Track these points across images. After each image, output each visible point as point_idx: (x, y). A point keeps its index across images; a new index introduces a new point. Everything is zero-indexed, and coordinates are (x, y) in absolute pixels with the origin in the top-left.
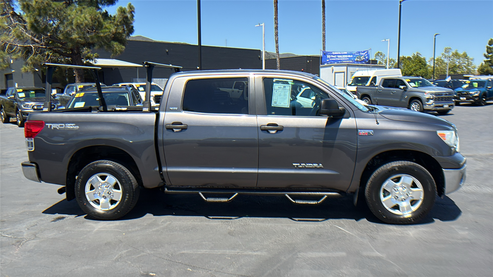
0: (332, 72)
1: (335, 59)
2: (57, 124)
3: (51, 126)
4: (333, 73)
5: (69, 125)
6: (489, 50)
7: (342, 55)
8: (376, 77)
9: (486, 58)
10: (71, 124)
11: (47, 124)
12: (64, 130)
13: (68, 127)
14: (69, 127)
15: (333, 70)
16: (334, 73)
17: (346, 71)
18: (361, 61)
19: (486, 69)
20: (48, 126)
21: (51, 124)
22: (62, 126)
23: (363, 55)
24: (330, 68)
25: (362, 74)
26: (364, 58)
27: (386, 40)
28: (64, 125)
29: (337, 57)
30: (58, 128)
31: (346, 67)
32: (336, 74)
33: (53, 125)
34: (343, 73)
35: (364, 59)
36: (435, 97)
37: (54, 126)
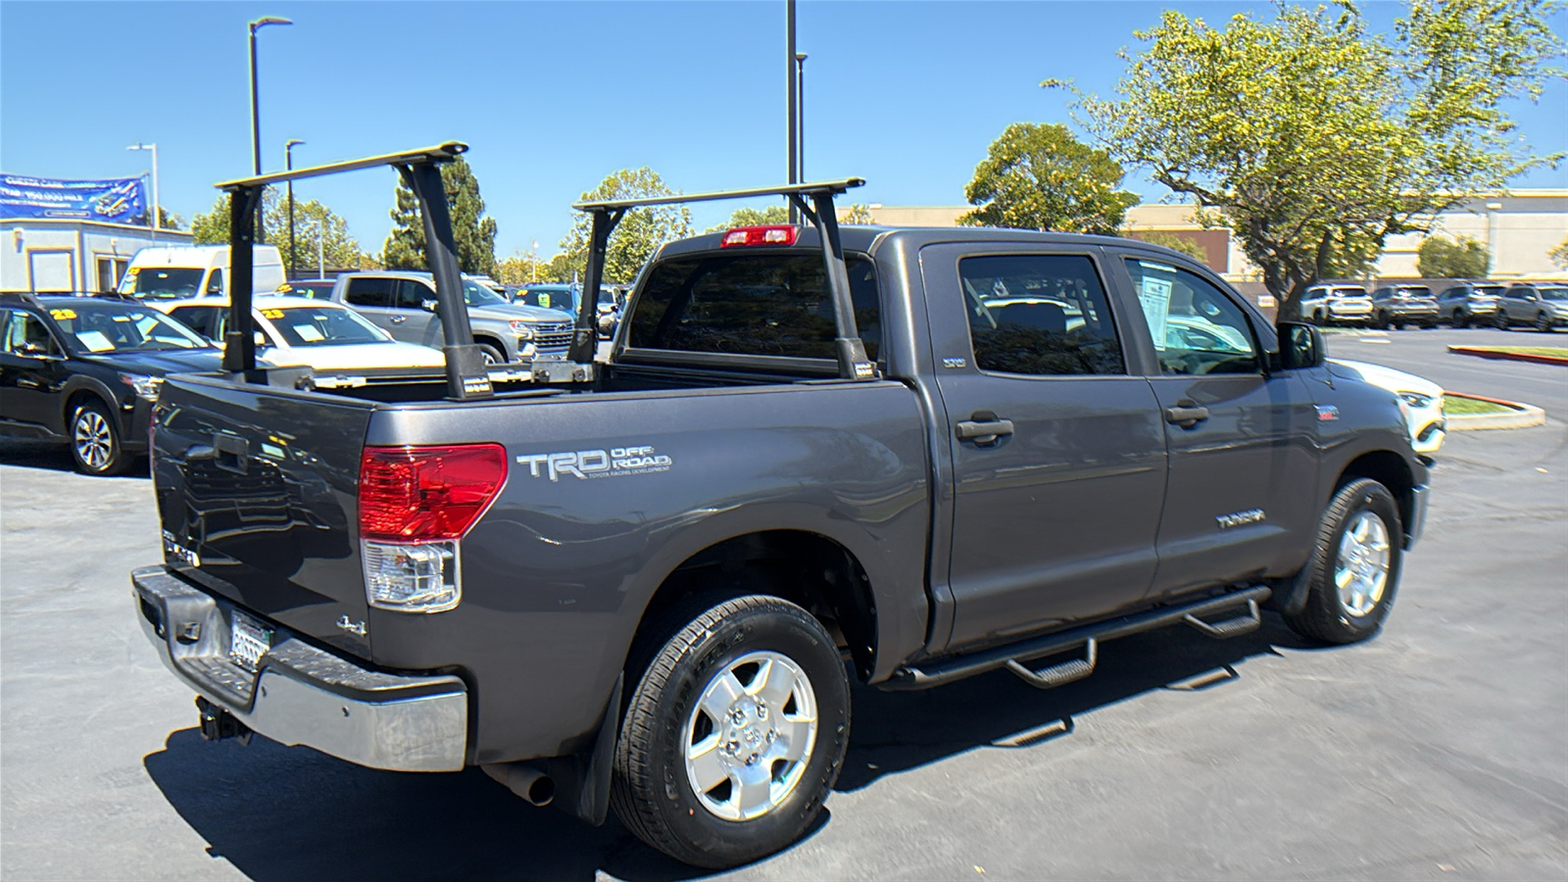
0: (15, 248)
1: (17, 202)
2: (571, 455)
3: (543, 467)
4: (19, 250)
5: (629, 451)
6: (404, 202)
7: (44, 190)
8: (219, 270)
9: (399, 223)
10: (634, 450)
11: (521, 459)
12: (605, 478)
13: (623, 464)
14: (628, 464)
15: (19, 242)
16: (24, 253)
17: (76, 247)
18: (119, 216)
19: (402, 256)
20: (528, 465)
21: (542, 458)
22: (599, 461)
23: (123, 195)
24: (10, 235)
25: (169, 261)
26: (126, 206)
27: (145, 147)
28: (603, 454)
29: (26, 196)
30: (580, 475)
31: (76, 233)
32: (35, 257)
33: (555, 461)
34: (68, 255)
35: (124, 208)
36: (539, 335)
37: (559, 464)
